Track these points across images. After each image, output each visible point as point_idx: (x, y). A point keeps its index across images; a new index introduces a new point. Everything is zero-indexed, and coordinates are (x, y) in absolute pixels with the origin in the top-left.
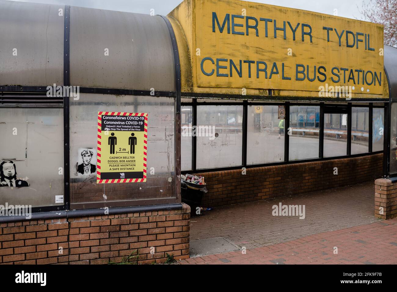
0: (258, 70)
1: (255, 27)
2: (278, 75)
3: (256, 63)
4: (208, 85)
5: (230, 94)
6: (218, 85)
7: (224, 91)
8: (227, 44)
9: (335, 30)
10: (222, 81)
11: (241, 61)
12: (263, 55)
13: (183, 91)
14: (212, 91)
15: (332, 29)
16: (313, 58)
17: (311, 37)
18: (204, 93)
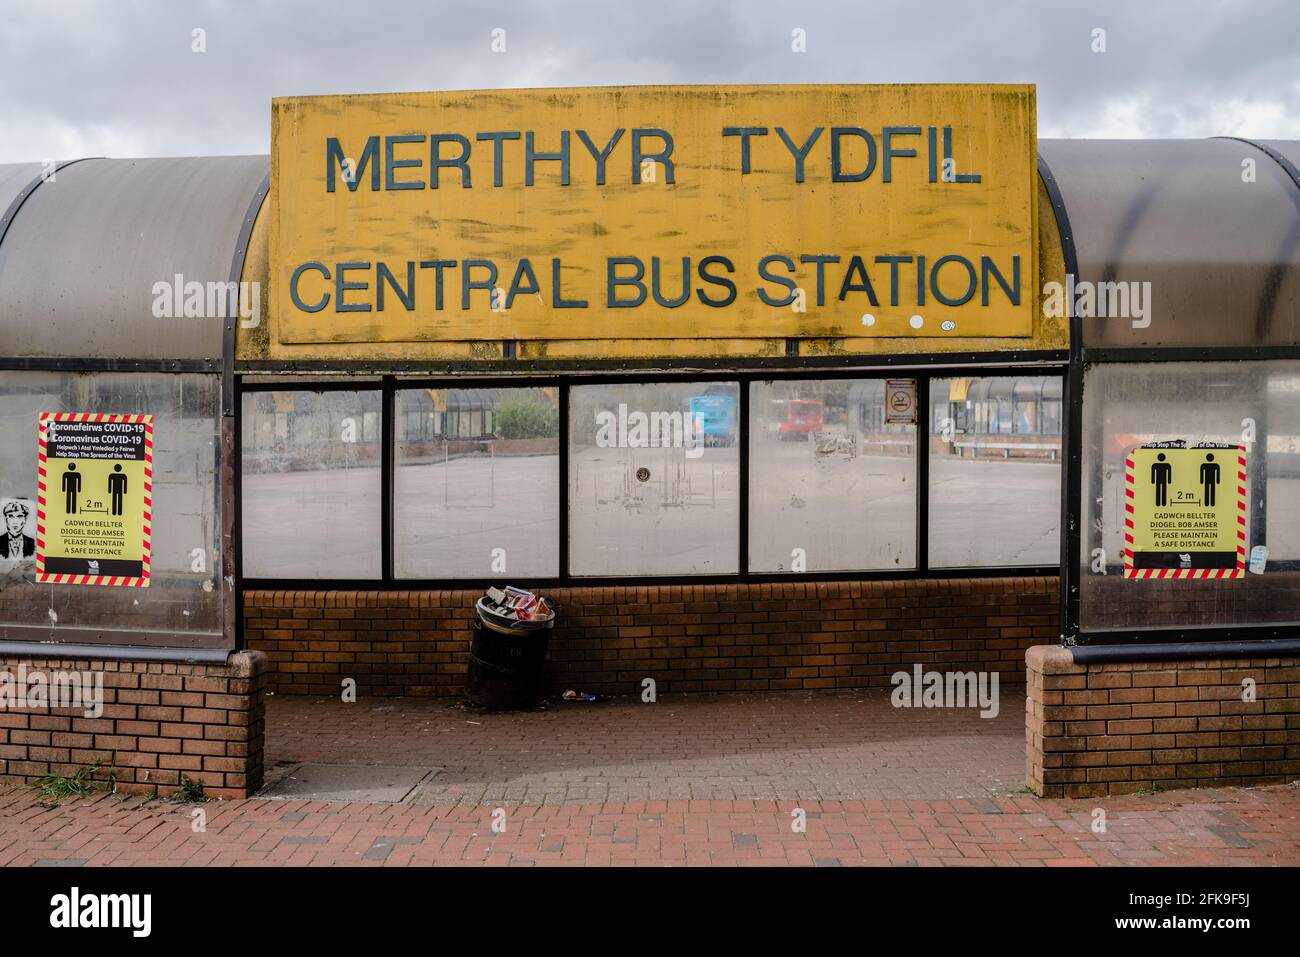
0: (468, 285)
1: (462, 163)
2: (538, 296)
3: (460, 265)
4: (309, 338)
5: (375, 358)
6: (338, 336)
7: (357, 352)
8: (371, 219)
9: (780, 131)
10: (353, 324)
11: (411, 265)
12: (485, 240)
13: (240, 357)
14: (323, 353)
15: (763, 132)
16: (676, 233)
17: (670, 167)
18: (298, 361)
